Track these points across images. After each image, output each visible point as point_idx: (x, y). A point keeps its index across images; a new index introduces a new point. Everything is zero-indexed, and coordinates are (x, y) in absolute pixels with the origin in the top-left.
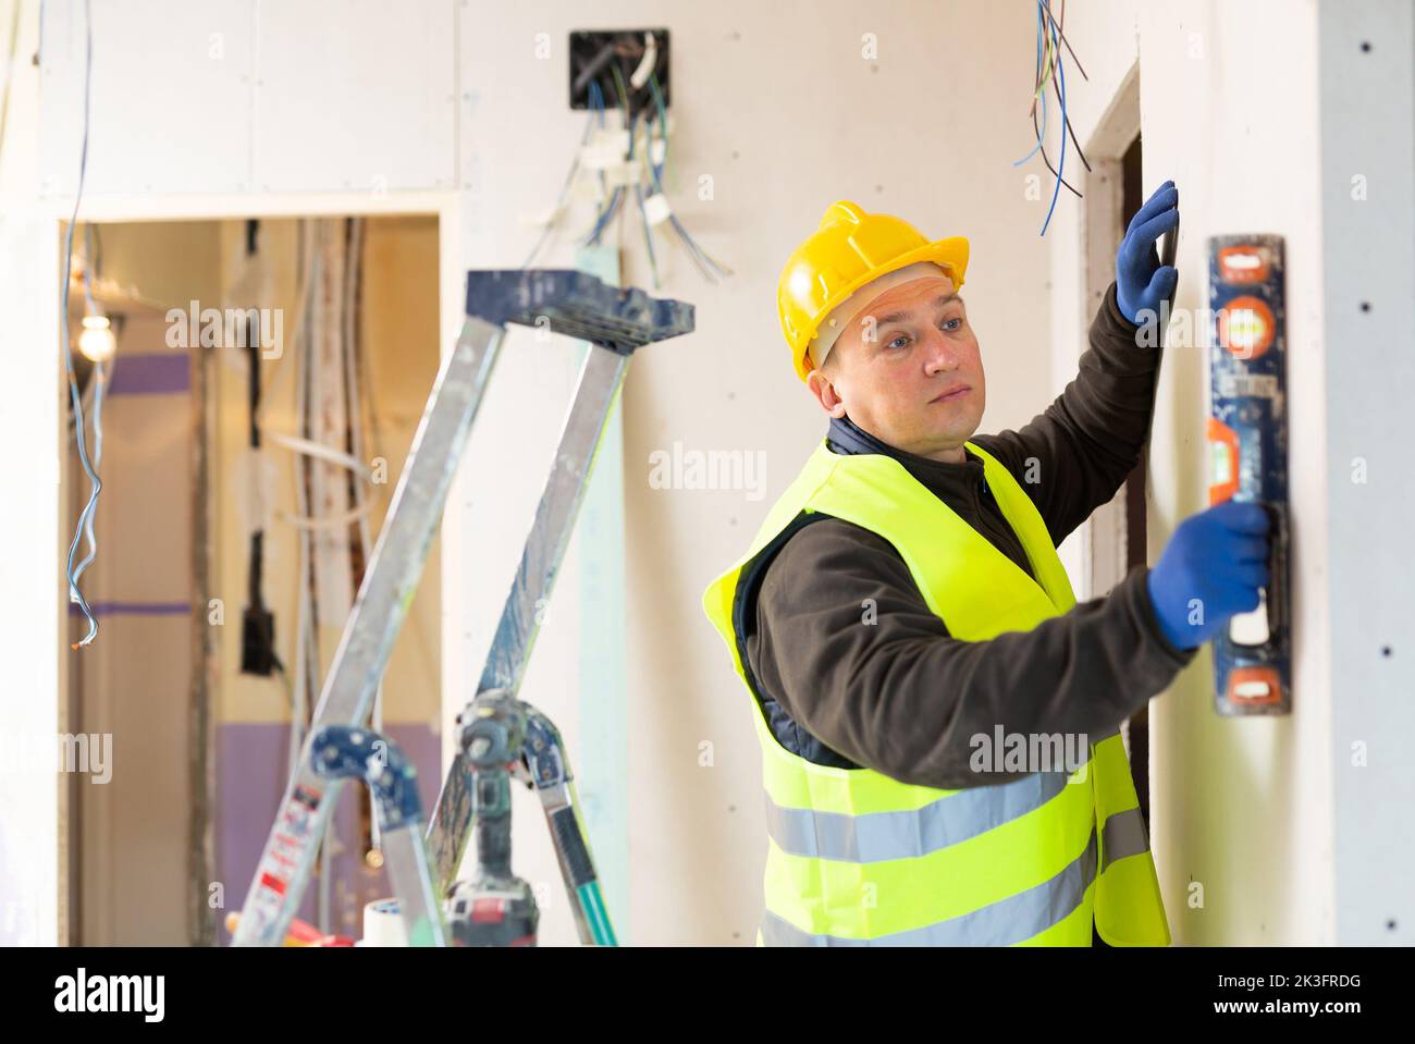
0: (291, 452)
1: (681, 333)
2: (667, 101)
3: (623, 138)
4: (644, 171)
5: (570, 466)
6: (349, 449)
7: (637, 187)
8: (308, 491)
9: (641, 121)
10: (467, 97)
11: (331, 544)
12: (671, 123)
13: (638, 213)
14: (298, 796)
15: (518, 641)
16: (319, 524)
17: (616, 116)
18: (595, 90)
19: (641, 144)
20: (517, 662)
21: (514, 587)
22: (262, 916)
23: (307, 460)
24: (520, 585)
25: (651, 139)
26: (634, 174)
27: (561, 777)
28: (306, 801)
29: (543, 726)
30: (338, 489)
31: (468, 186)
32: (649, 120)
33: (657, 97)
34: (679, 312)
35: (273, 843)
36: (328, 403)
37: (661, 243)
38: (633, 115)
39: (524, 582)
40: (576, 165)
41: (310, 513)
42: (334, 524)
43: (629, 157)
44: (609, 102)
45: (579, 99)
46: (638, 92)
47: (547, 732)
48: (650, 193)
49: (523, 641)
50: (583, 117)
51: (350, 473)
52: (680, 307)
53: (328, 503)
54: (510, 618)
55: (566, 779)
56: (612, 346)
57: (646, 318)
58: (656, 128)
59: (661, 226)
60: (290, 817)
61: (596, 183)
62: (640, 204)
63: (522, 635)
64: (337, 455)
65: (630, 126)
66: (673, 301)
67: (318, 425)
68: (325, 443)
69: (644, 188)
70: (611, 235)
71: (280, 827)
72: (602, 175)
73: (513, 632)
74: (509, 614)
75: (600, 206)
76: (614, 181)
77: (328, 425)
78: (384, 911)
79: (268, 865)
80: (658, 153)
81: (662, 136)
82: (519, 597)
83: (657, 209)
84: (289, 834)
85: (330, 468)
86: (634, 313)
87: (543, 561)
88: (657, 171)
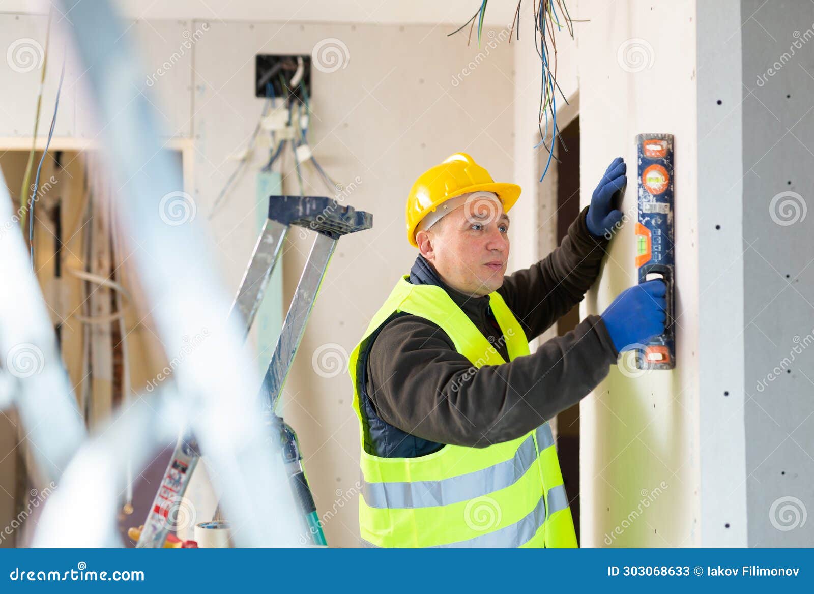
0: (79, 279)
1: (365, 229)
2: (309, 94)
3: (285, 114)
4: (296, 132)
5: (305, 296)
6: (113, 278)
7: (293, 141)
8: (89, 302)
9: (295, 105)
10: (199, 88)
11: (101, 332)
12: (311, 107)
13: (293, 155)
14: (175, 466)
15: (275, 386)
16: (94, 321)
17: (281, 102)
18: (270, 87)
19: (295, 117)
20: (274, 397)
21: (274, 358)
22: (155, 528)
23: (88, 284)
24: (277, 357)
25: (301, 115)
26: (291, 133)
27: (297, 457)
28: (180, 468)
29: (288, 431)
30: (106, 301)
31: (198, 137)
32: (300, 104)
33: (304, 92)
34: (366, 218)
35: (161, 490)
36: (100, 253)
37: (304, 171)
38: (291, 101)
39: (279, 356)
40: (259, 127)
41: (89, 315)
42: (104, 322)
43: (288, 124)
44: (277, 93)
45: (261, 92)
46: (293, 89)
47: (290, 433)
48: (300, 144)
49: (278, 386)
50: (263, 102)
51: (113, 292)
52: (367, 215)
53: (100, 309)
54: (271, 374)
55: (300, 458)
56: (329, 234)
57: (352, 222)
58: (303, 109)
59: (305, 163)
60: (170, 477)
61: (270, 138)
62: (294, 149)
63: (277, 383)
64: (105, 282)
65: (289, 107)
66: (364, 212)
67: (94, 264)
68: (98, 274)
69: (296, 141)
70: (277, 166)
71: (165, 482)
72: (273, 133)
73: (273, 382)
74: (271, 372)
75: (271, 151)
76: (280, 137)
77: (100, 265)
78: (203, 527)
79: (158, 501)
80: (304, 122)
81: (307, 113)
82: (276, 363)
83: (304, 153)
84: (170, 486)
85: (101, 289)
86: (348, 219)
87: (289, 345)
88: (304, 132)
